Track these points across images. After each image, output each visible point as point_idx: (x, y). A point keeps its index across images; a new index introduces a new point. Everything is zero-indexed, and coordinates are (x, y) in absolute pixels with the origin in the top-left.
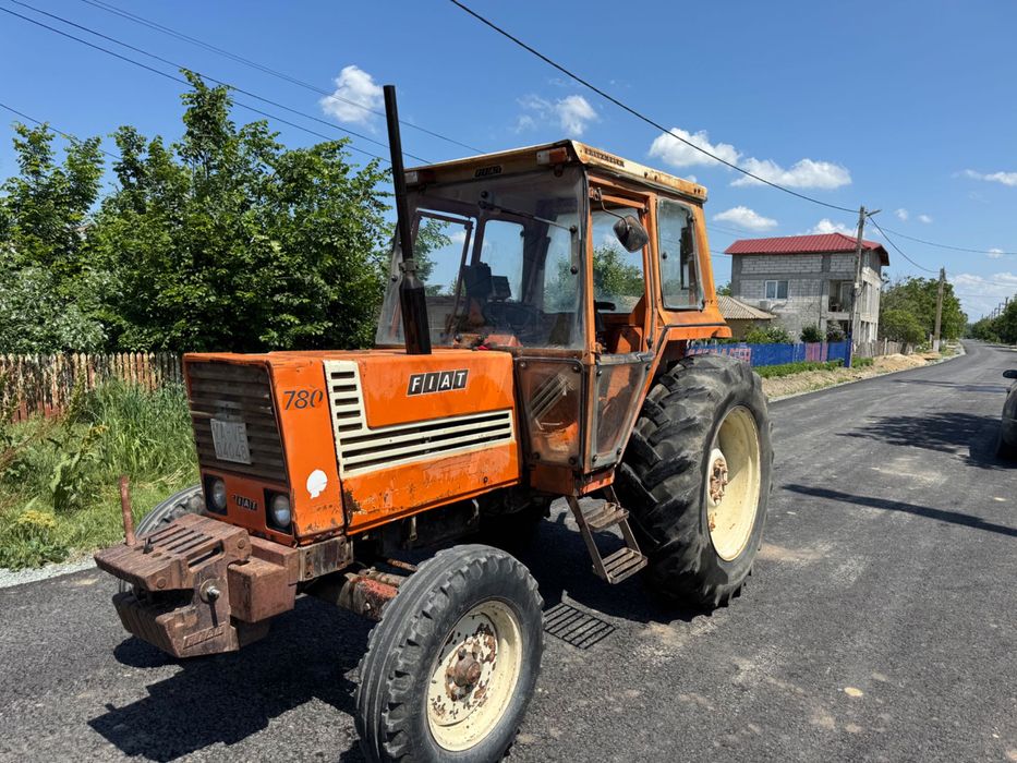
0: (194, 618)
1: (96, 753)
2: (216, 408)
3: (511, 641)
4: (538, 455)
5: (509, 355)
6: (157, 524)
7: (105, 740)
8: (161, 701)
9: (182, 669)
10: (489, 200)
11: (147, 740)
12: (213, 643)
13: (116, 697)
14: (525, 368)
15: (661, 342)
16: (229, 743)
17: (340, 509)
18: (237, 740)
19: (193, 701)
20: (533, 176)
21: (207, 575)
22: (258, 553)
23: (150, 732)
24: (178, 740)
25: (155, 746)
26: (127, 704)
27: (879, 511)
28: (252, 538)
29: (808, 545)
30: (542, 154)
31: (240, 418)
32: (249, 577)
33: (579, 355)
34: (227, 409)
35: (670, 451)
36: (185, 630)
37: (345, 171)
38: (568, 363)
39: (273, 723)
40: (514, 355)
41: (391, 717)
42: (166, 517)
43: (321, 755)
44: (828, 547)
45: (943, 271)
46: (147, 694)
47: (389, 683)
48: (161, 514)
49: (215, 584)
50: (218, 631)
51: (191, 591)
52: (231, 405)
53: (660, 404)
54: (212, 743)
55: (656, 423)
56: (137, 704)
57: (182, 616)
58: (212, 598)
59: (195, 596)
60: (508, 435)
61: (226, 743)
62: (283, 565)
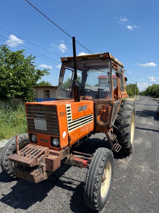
0: (39, 172)
1: (6, 209)
2: (35, 116)
3: (109, 169)
4: (98, 124)
5: (93, 101)
6: (11, 146)
7: (7, 205)
8: (16, 192)
9: (17, 182)
10: (85, 65)
11: (18, 203)
12: (42, 178)
13: (3, 192)
14: (97, 104)
15: (121, 98)
16: (40, 201)
17: (68, 141)
18: (42, 200)
19: (25, 191)
20: (97, 60)
21: (41, 161)
22: (51, 153)
23: (18, 201)
24: (26, 202)
25: (21, 205)
26: (7, 194)
27: (146, 131)
28: (50, 150)
29: (138, 139)
30: (101, 55)
31: (44, 119)
32: (53, 160)
33: (111, 101)
34: (40, 117)
35: (125, 122)
36: (37, 176)
37: (24, 57)
38: (108, 103)
39: (49, 194)
40: (94, 101)
41: (96, 193)
42: (13, 144)
43: (65, 201)
44: (142, 139)
45: (136, 82)
46: (11, 190)
47: (95, 184)
48: (12, 143)
49: (43, 163)
50: (43, 175)
51: (38, 165)
52: (41, 116)
53: (121, 111)
54: (36, 202)
55: (121, 116)
56: (10, 193)
57: (37, 172)
58: (43, 166)
59: (39, 166)
60: (92, 120)
61: (39, 201)
62: (58, 156)
